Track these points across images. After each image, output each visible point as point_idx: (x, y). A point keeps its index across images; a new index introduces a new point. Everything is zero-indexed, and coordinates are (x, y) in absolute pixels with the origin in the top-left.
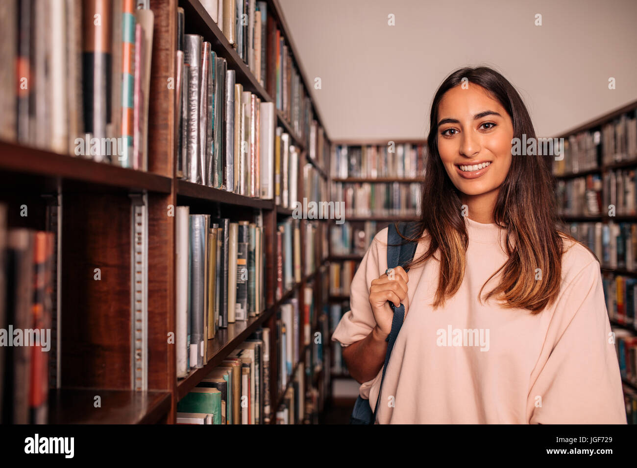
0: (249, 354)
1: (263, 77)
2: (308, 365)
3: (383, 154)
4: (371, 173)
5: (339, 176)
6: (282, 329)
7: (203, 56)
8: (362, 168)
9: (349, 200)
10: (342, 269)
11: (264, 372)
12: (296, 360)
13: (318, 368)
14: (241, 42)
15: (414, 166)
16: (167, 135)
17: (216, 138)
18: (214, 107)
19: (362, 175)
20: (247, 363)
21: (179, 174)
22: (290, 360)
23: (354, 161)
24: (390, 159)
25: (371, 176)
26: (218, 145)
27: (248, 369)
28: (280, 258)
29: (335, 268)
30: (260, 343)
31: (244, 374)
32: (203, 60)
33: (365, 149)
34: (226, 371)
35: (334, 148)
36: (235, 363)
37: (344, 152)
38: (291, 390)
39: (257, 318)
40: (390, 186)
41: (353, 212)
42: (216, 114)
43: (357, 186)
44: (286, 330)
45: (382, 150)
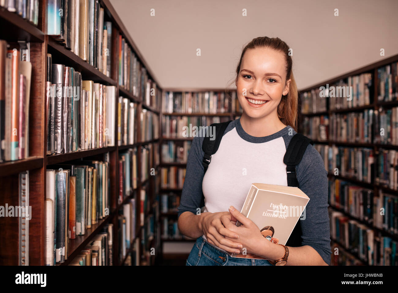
0: (98, 244)
1: (109, 69)
2: (143, 238)
3: (196, 98)
4: (188, 110)
5: (168, 111)
6: (122, 221)
7: (65, 75)
8: (182, 107)
9: (174, 127)
10: (169, 172)
11: (109, 252)
12: (133, 237)
13: (151, 238)
14: (92, 55)
15: (215, 106)
16: (40, 133)
17: (74, 125)
18: (73, 105)
19: (183, 111)
20: (96, 249)
21: (48, 153)
22: (128, 239)
23: (177, 102)
24: (200, 101)
25: (188, 112)
26: (75, 130)
27: (96, 254)
28: (121, 177)
29: (164, 171)
30: (106, 235)
31: (94, 257)
32: (65, 77)
33: (184, 95)
34: (81, 258)
35: (164, 94)
36: (88, 252)
37: (171, 96)
38: (129, 258)
39: (104, 220)
40: (200, 118)
41: (176, 134)
42: (74, 109)
43: (179, 118)
44: (126, 221)
45: (195, 95)
